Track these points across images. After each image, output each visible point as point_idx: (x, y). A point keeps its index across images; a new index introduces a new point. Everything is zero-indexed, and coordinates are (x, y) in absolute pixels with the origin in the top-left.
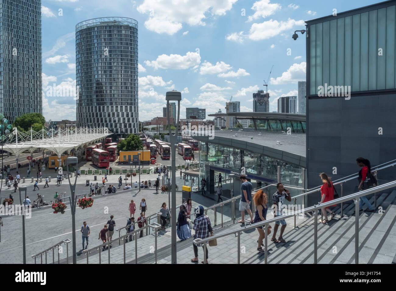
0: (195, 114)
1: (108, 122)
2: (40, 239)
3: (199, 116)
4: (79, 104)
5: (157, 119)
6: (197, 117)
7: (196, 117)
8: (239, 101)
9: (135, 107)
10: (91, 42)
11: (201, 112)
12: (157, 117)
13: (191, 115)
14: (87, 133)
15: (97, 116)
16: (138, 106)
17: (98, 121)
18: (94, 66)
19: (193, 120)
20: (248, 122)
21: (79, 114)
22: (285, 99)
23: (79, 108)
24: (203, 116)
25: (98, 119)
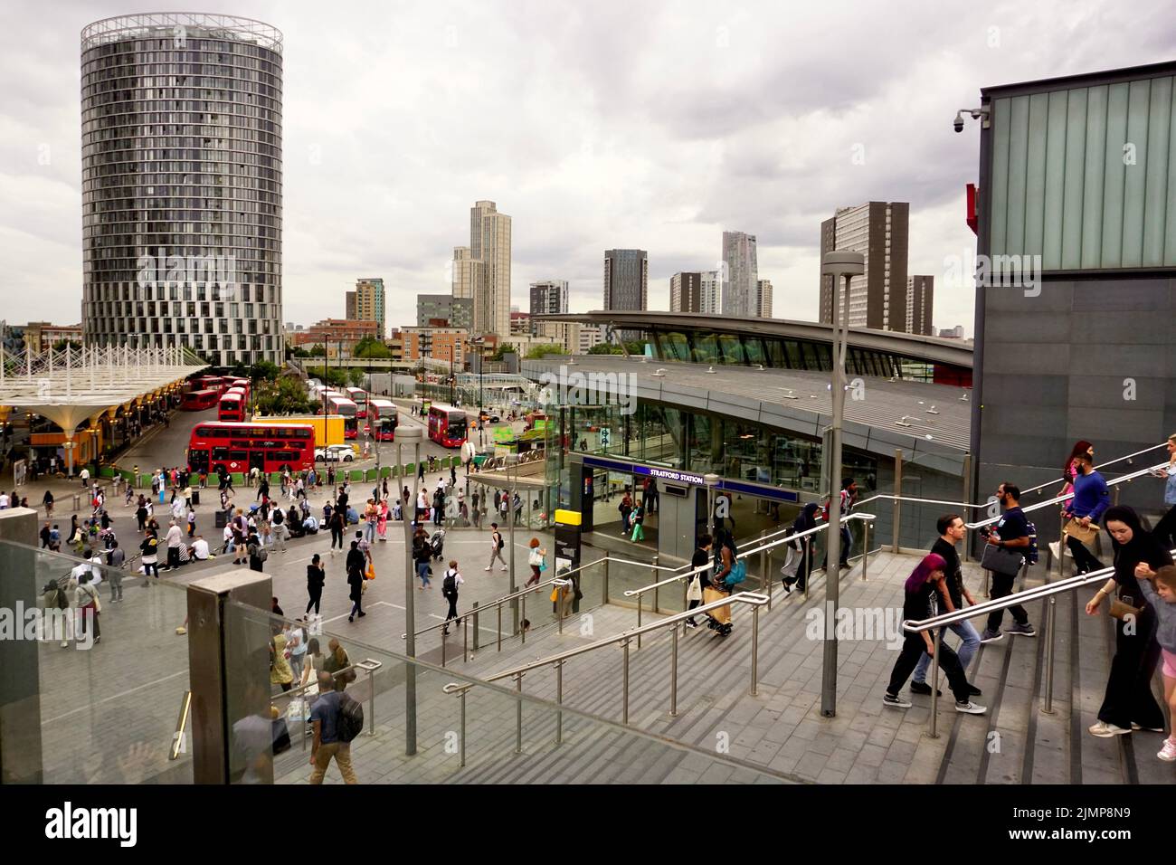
0: (444, 312)
1: (188, 330)
2: (159, 674)
3: (454, 320)
4: (95, 275)
5: (329, 324)
6: (449, 321)
7: (446, 322)
8: (567, 280)
9: (272, 288)
10: (134, 84)
11: (459, 306)
12: (329, 319)
13: (431, 316)
14: (126, 363)
15: (152, 313)
16: (280, 283)
17: (155, 328)
18: (143, 158)
19: (440, 329)
20: (590, 338)
21: (94, 304)
22: (691, 277)
23: (92, 285)
24: (465, 319)
25: (155, 322)
